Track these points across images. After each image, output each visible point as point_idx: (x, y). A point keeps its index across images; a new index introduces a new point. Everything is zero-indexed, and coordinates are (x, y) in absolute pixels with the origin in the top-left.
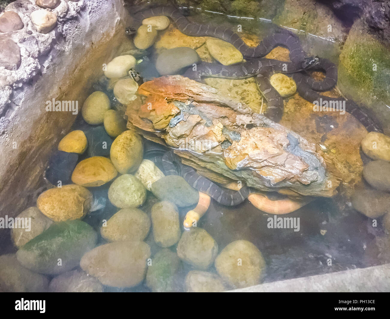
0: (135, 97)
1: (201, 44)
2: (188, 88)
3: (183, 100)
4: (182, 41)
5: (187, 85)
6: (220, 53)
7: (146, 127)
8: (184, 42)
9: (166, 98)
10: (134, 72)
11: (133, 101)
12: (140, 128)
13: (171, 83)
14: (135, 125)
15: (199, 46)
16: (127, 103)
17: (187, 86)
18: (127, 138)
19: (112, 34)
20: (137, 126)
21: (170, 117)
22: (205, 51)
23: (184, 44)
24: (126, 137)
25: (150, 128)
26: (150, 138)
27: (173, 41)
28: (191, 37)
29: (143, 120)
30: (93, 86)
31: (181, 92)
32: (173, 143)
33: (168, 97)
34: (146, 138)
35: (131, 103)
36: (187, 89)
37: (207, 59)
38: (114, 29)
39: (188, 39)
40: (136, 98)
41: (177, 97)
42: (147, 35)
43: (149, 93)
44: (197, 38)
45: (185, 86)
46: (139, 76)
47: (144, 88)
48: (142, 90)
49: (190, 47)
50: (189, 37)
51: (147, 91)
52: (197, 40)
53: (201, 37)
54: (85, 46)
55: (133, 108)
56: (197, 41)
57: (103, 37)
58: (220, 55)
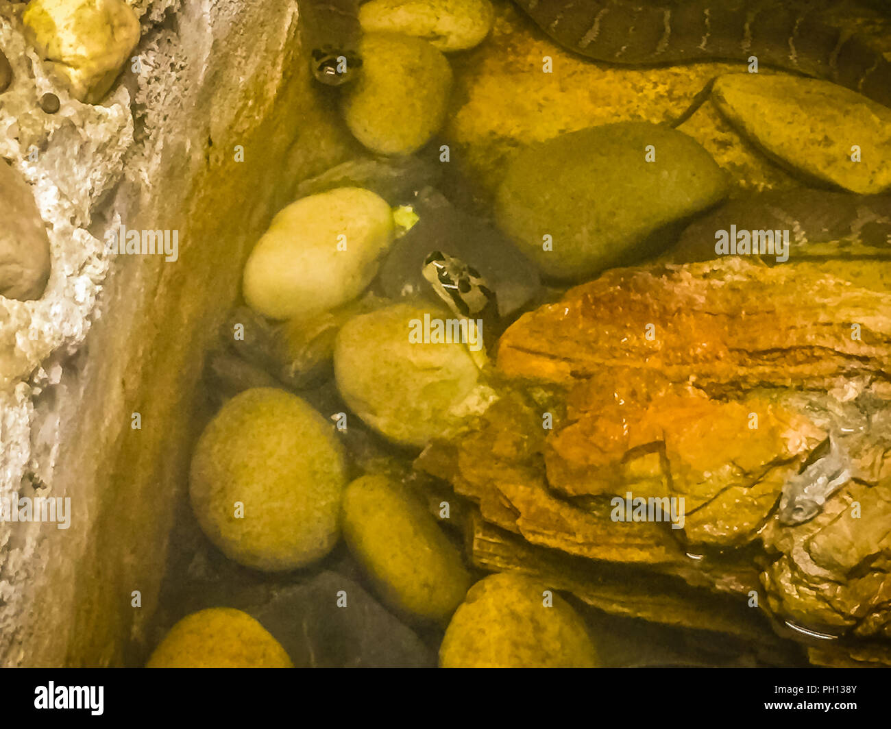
0: (484, 397)
1: (687, 104)
2: (833, 314)
3: (811, 377)
4: (582, 94)
5: (818, 300)
6: (820, 138)
7: (615, 540)
8: (594, 98)
9: (693, 378)
10: (456, 269)
11: (482, 418)
12: (575, 550)
13: (702, 300)
14: (540, 539)
15: (678, 112)
16: (446, 433)
17: (824, 306)
18: (515, 616)
19: (272, 90)
20: (552, 543)
21: (778, 473)
22: (720, 136)
23: (599, 111)
24: (505, 611)
25: (641, 547)
26: (623, 604)
27: (539, 97)
28: (620, 74)
29: (587, 510)
30: (215, 367)
31: (792, 340)
32: (821, 606)
33: (708, 376)
34: (600, 605)
35: (472, 432)
36: (823, 318)
37: (743, 170)
38: (280, 60)
39: (610, 82)
40: (493, 398)
41: (767, 370)
42: (411, 82)
43: (565, 367)
44: (654, 75)
45: (810, 309)
46: (482, 288)
47: (532, 344)
48: (520, 354)
49: (636, 120)
50: (610, 74)
51: (553, 357)
52: (656, 85)
53: (674, 70)
54: (190, 157)
55: (495, 450)
56: (661, 89)
57: (242, 109)
58: (821, 149)
